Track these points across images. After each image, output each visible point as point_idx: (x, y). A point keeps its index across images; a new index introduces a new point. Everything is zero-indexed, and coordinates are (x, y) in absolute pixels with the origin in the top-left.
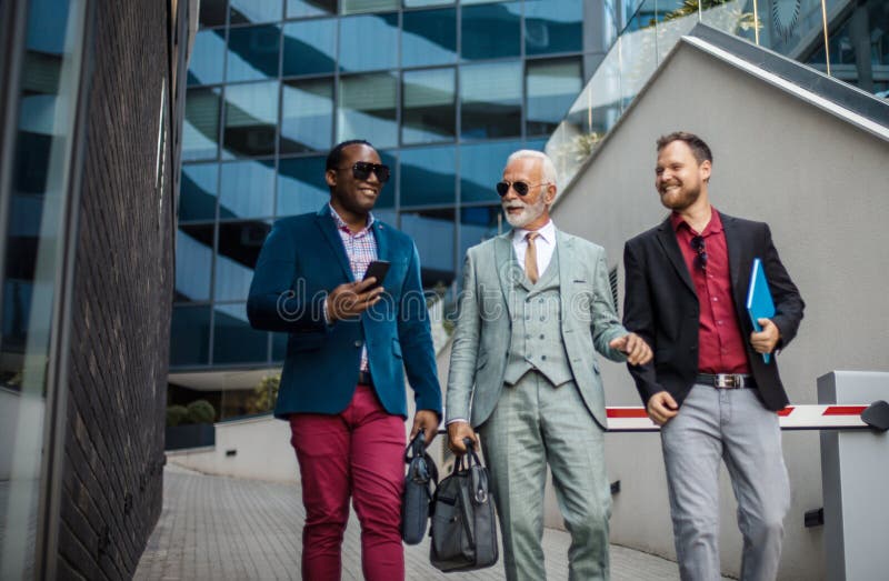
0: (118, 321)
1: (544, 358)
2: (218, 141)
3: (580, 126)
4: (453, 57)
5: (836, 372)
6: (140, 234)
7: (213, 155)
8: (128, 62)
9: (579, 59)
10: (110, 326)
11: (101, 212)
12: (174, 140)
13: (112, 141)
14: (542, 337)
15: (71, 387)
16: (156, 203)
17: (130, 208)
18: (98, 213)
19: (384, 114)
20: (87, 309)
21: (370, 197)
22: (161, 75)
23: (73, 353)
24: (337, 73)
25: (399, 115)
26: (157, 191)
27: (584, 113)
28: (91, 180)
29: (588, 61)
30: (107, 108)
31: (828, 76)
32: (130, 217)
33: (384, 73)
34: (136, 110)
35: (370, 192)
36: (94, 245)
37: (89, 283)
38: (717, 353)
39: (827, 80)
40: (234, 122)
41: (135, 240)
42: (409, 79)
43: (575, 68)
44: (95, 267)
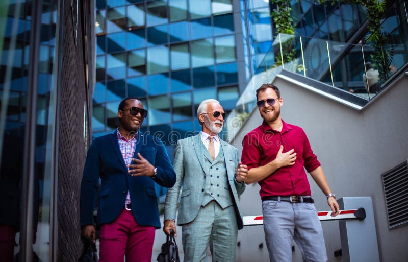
0: (73, 193)
1: (218, 195)
2: (104, 123)
3: (239, 111)
4: (191, 88)
5: (344, 198)
6: (80, 159)
7: (103, 129)
8: (72, 96)
9: (237, 86)
10: (71, 195)
11: (66, 152)
12: (89, 125)
13: (69, 126)
14: (218, 186)
15: (59, 220)
16: (84, 148)
17: (76, 150)
18: (64, 152)
19: (166, 110)
20: (63, 190)
21: (137, 124)
22: (84, 100)
23: (58, 206)
24: (147, 96)
25: (171, 110)
26: (84, 143)
27: (241, 106)
28: (62, 141)
29: (241, 87)
30: (66, 114)
31: (333, 87)
32: (76, 154)
33: (165, 95)
34: (76, 114)
35: (136, 122)
36: (64, 165)
37: (63, 179)
38: (292, 188)
39: (332, 88)
40: (110, 116)
41: (78, 162)
42: (175, 97)
43: (235, 89)
44: (65, 173)
